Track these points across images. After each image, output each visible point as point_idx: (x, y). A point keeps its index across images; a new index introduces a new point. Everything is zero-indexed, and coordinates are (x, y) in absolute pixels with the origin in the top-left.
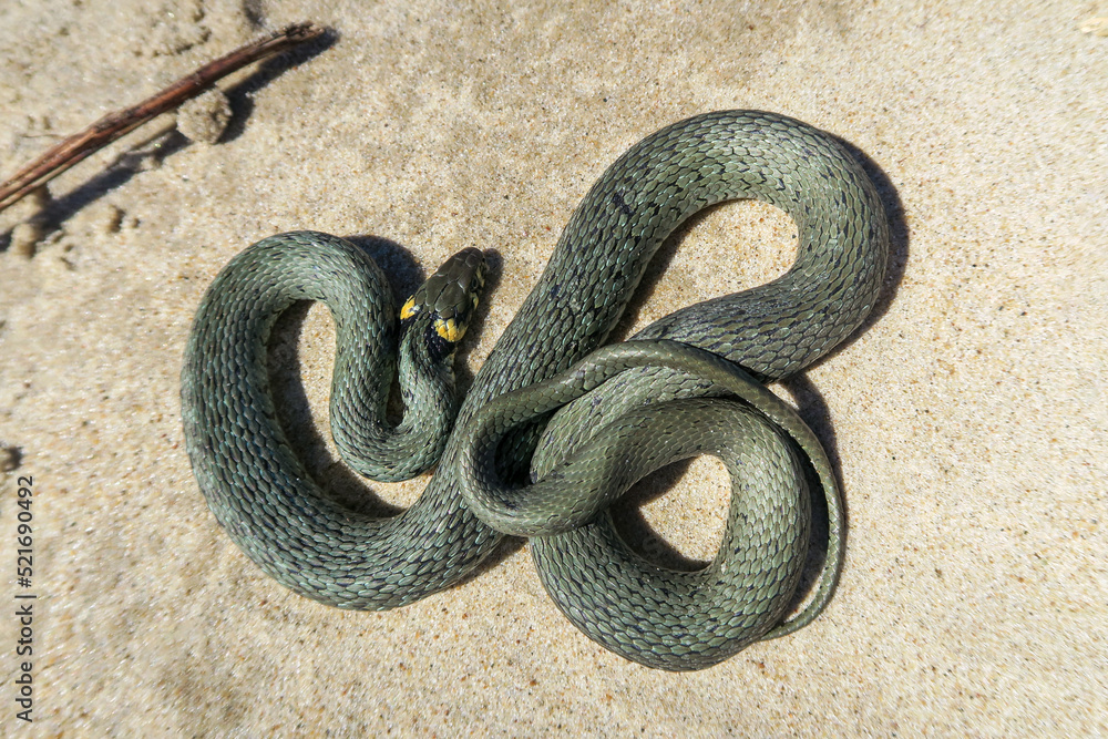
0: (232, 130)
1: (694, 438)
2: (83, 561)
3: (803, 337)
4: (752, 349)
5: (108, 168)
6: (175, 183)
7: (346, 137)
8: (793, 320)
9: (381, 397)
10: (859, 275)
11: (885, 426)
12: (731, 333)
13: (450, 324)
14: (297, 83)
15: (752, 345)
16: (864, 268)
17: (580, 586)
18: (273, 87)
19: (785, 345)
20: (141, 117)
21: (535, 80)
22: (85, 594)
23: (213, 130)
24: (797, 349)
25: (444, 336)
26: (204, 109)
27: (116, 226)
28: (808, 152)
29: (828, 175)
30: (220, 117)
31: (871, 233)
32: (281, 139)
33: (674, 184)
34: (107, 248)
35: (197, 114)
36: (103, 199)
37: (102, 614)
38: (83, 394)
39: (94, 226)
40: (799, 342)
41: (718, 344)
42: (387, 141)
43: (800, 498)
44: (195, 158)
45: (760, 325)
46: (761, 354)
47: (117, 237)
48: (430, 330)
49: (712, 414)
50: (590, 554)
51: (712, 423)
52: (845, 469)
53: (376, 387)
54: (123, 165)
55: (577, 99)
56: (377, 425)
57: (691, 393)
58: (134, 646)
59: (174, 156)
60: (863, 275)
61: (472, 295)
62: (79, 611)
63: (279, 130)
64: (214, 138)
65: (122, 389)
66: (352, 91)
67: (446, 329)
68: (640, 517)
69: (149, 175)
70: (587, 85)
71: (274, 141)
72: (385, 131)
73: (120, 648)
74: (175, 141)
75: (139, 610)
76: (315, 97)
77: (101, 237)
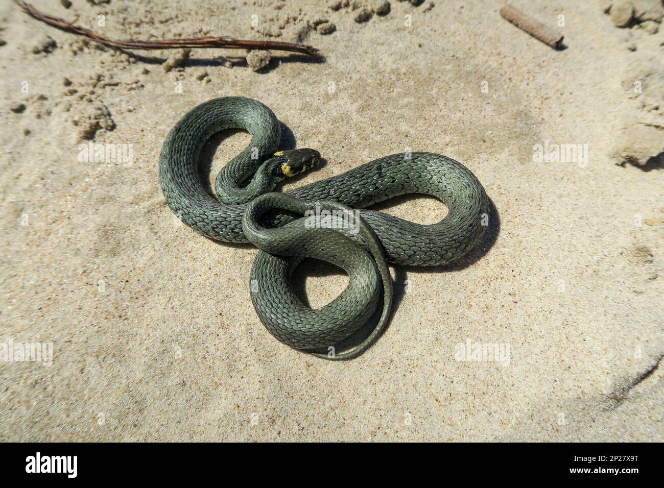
0: (263, 70)
1: (344, 255)
2: (107, 171)
3: (415, 246)
4: (392, 236)
5: (214, 59)
6: (232, 77)
7: (302, 95)
8: (415, 235)
9: (243, 175)
10: (454, 236)
11: (426, 311)
12: (387, 224)
13: (288, 168)
14: (299, 68)
15: (392, 235)
16: (458, 235)
17: (263, 277)
18: (289, 65)
19: (405, 244)
20: (238, 45)
21: (386, 115)
22: (100, 181)
23: (258, 65)
24: (410, 249)
25: (283, 169)
26: (260, 56)
27: (201, 78)
28: (469, 186)
29: (471, 197)
30: (263, 62)
31: (471, 225)
32: (279, 83)
33: (407, 174)
34: (194, 83)
35: (257, 56)
36: (205, 67)
37: (99, 192)
38: (149, 121)
39: (195, 73)
40: (413, 246)
41: (379, 226)
42: (315, 104)
43: (368, 303)
44: (245, 72)
45: (401, 229)
46: (394, 241)
47: (199, 82)
48: (280, 164)
49: (357, 250)
50: (275, 271)
51: (355, 254)
52: (397, 315)
53: (243, 170)
54: (219, 60)
55: (396, 130)
56: (235, 182)
57: (356, 241)
58: (101, 208)
59: (238, 68)
60: (456, 237)
61: (304, 165)
62: (94, 185)
63: (280, 80)
64: (256, 69)
65: (163, 128)
66: (315, 82)
67: (286, 168)
68: (304, 282)
69: (225, 69)
70: (404, 127)
71: (275, 82)
72: (317, 101)
73: (96, 206)
74: (243, 63)
75: (112, 198)
76: (301, 76)
77: (194, 78)
